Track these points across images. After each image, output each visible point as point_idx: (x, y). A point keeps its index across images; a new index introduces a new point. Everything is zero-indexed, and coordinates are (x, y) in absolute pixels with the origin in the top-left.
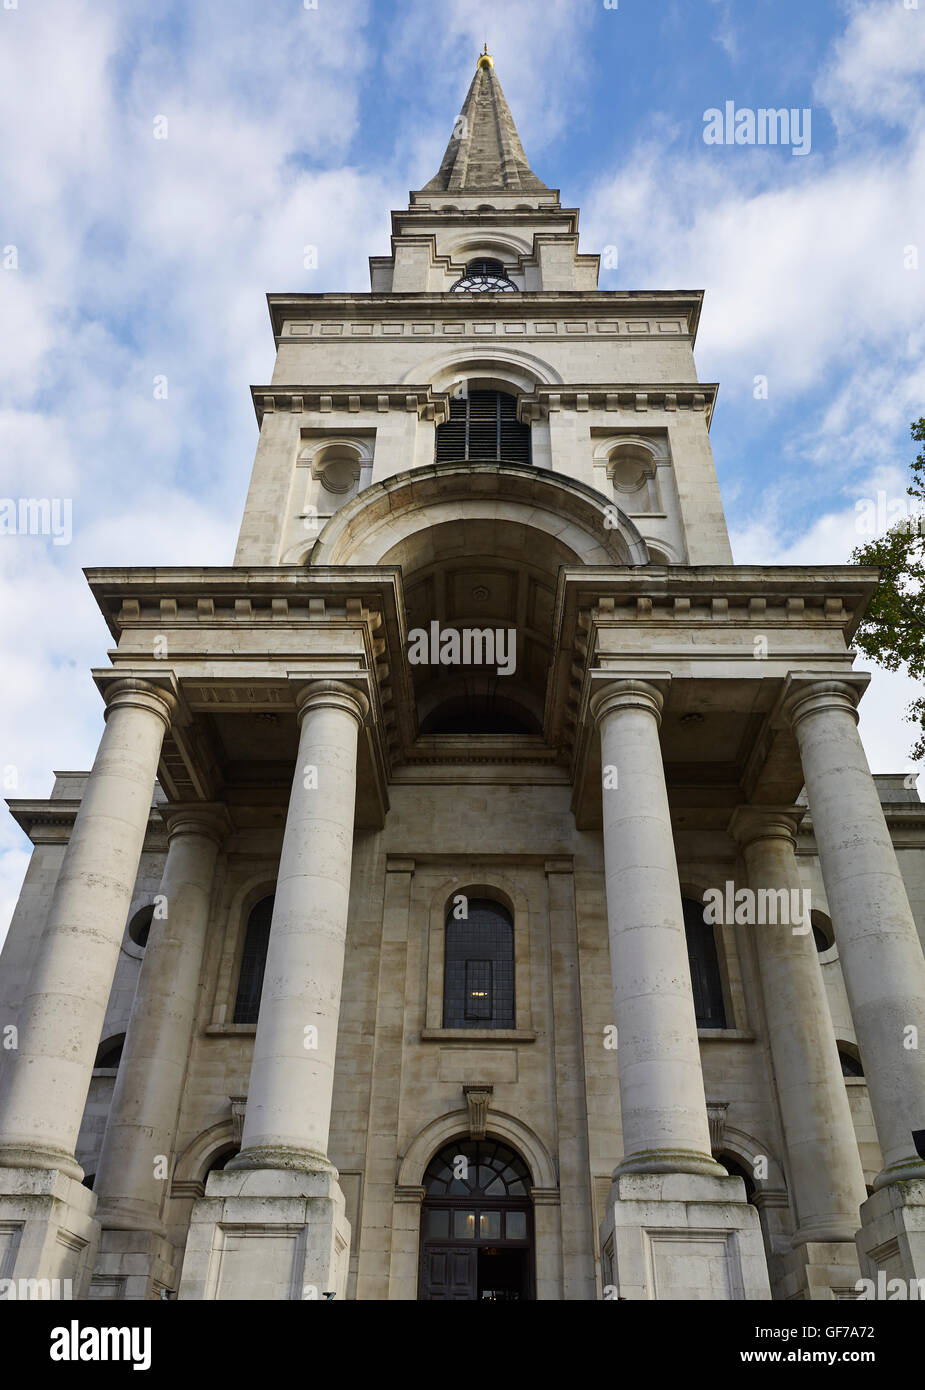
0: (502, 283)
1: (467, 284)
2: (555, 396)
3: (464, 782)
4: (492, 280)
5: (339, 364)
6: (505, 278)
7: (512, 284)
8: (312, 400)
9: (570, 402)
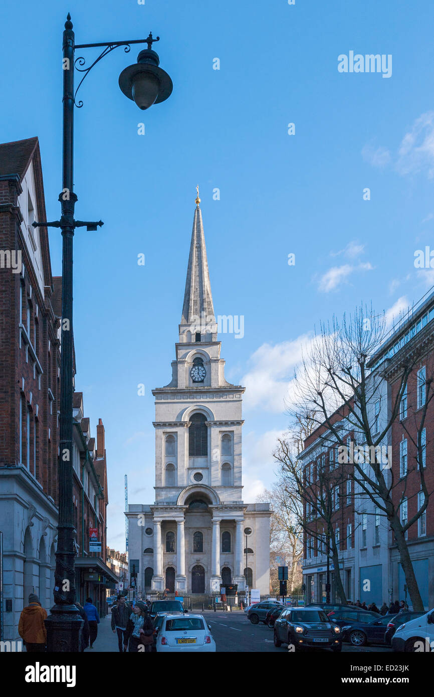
0: (202, 369)
1: (194, 369)
2: (212, 423)
3: (196, 515)
4: (200, 368)
5: (168, 411)
6: (202, 365)
7: (205, 369)
8: (164, 425)
9: (215, 424)
